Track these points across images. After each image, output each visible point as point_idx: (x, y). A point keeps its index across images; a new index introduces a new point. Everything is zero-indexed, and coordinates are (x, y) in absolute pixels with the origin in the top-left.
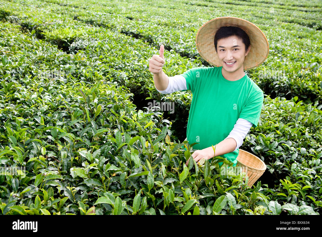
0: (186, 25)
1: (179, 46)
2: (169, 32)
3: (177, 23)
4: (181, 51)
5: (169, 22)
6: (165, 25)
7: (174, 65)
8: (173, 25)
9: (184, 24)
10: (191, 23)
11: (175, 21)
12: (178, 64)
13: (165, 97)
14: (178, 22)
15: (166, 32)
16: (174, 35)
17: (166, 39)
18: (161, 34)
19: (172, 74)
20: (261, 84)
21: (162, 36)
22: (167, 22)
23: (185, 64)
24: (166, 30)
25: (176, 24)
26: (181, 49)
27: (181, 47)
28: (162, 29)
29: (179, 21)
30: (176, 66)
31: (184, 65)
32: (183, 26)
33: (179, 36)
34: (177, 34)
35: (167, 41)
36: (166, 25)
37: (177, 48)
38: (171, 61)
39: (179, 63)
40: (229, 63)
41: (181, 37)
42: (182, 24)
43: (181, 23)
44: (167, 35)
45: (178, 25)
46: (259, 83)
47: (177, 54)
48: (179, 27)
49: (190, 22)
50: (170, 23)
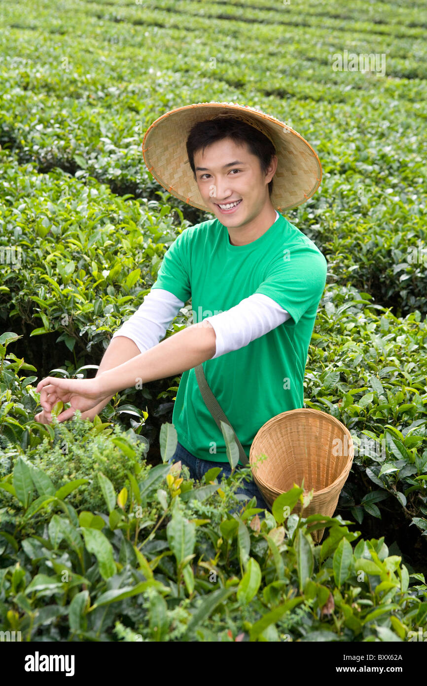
0: (113, 90)
1: (104, 160)
2: (64, 112)
3: (82, 82)
4: (110, 177)
5: (56, 79)
6: (43, 87)
7: (103, 223)
8: (72, 89)
9: (104, 88)
10: (124, 84)
11: (76, 76)
12: (112, 220)
14: (83, 78)
15: (54, 112)
16: (80, 123)
17: (59, 137)
18: (40, 121)
19: (100, 251)
20: (358, 273)
21: (46, 127)
22: (49, 80)
23: (136, 221)
24: (53, 107)
25: (79, 85)
26: (111, 171)
27: (109, 164)
28: (42, 106)
29: (88, 76)
30: (110, 228)
31: (131, 222)
32: (101, 94)
33: (98, 126)
34: (91, 121)
35: (62, 143)
36: (48, 88)
37: (96, 166)
38: (92, 211)
39: (115, 215)
41: (103, 131)
42: (100, 87)
43: (94, 83)
44: (62, 123)
45: (85, 89)
46: (354, 270)
47: (103, 187)
48: (88, 97)
49: (121, 78)
50: (61, 81)
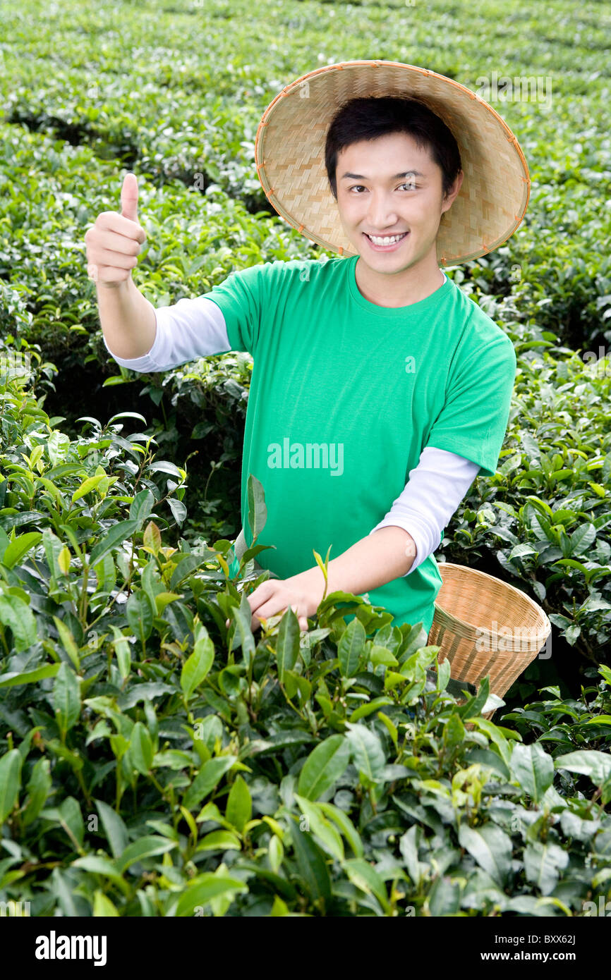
0: (274, 84)
1: (242, 170)
2: (203, 113)
3: (238, 76)
4: (247, 191)
5: (206, 74)
6: (188, 84)
7: (217, 245)
8: (223, 84)
9: (264, 81)
10: (291, 76)
11: (230, 68)
12: (232, 243)
13: (180, 375)
14: (240, 71)
15: (190, 113)
16: (219, 124)
17: (191, 143)
18: (171, 124)
19: (206, 282)
21: (176, 131)
22: (197, 75)
23: (259, 244)
24: (191, 107)
25: (234, 79)
26: (248, 183)
27: (247, 176)
28: (175, 105)
29: (247, 68)
30: (226, 252)
31: (253, 244)
32: (259, 90)
33: (243, 128)
34: (235, 123)
35: (194, 150)
36: (195, 85)
37: (232, 179)
38: (206, 231)
39: (236, 237)
40: (383, 237)
41: (248, 133)
42: (258, 81)
43: (253, 76)
44: (196, 127)
45: (241, 84)
47: (231, 203)
48: (243, 94)
49: (288, 70)
50: (211, 75)
